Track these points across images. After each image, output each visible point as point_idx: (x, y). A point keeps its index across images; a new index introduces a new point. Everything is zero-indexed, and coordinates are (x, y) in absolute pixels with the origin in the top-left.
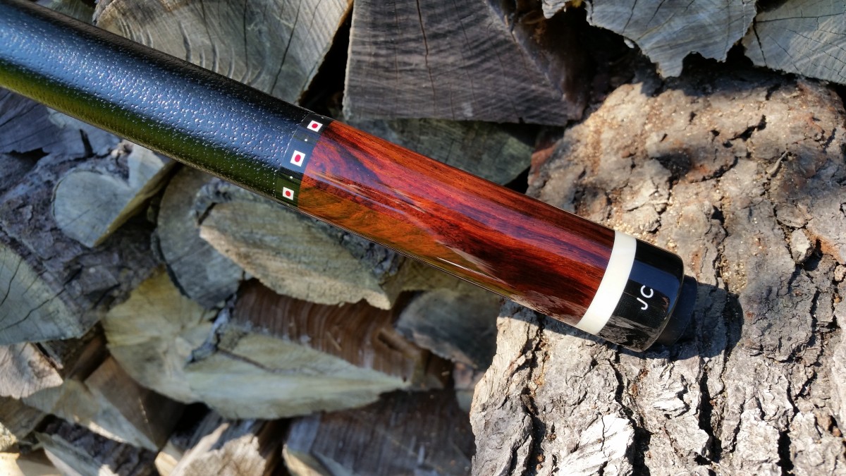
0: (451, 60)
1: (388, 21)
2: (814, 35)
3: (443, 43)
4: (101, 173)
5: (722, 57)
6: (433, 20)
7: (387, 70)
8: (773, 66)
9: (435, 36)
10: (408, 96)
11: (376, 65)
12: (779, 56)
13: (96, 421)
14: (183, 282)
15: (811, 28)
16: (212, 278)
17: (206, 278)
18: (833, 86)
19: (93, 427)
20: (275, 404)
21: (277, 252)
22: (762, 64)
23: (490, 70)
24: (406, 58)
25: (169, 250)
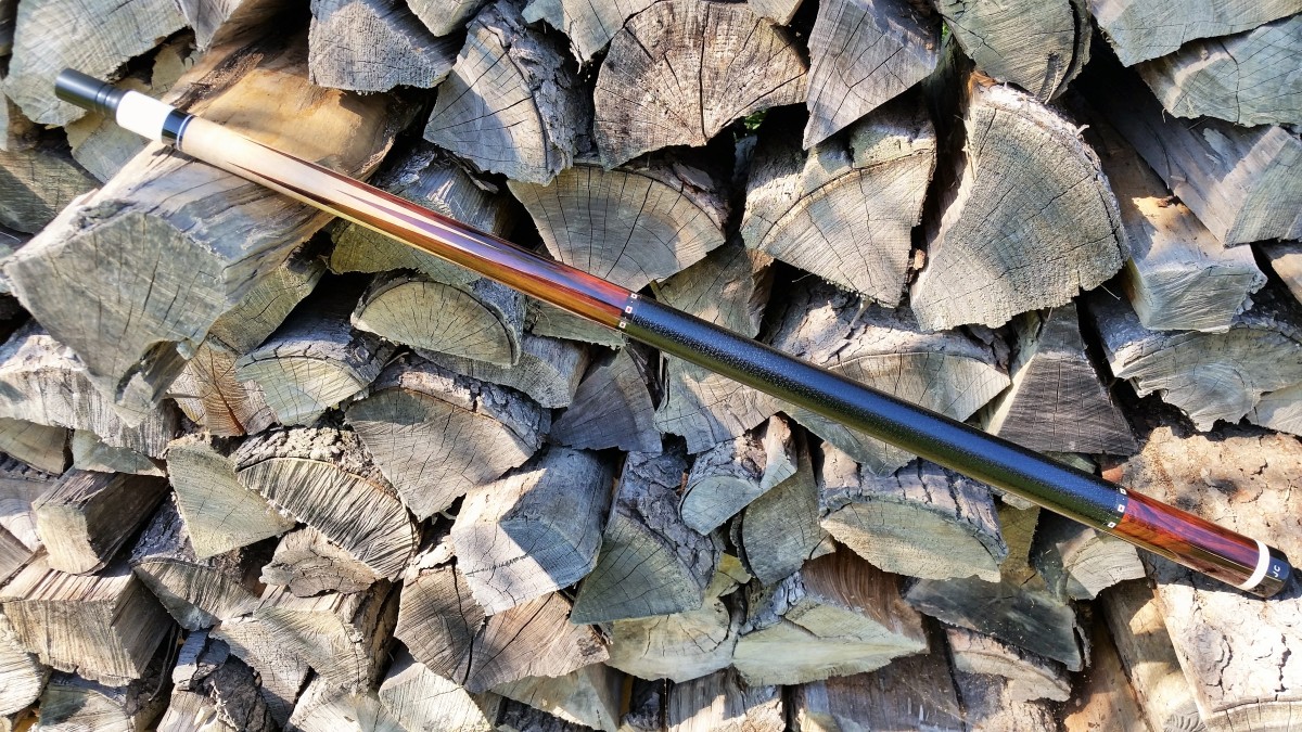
0: (1070, 416)
1: (1037, 394)
2: (1288, 409)
3: (1067, 407)
4: (738, 477)
5: (1236, 421)
6: (1066, 393)
7: (1028, 422)
8: (1262, 425)
9: (1065, 403)
10: (1036, 437)
11: (1022, 419)
12: (1267, 420)
13: (562, 706)
14: (752, 562)
15: (1287, 406)
16: (781, 558)
17: (776, 559)
18: (1297, 437)
19: (557, 712)
20: (803, 669)
21: (902, 539)
22: (1256, 424)
23: (1092, 422)
24: (1043, 415)
25: (749, 535)
